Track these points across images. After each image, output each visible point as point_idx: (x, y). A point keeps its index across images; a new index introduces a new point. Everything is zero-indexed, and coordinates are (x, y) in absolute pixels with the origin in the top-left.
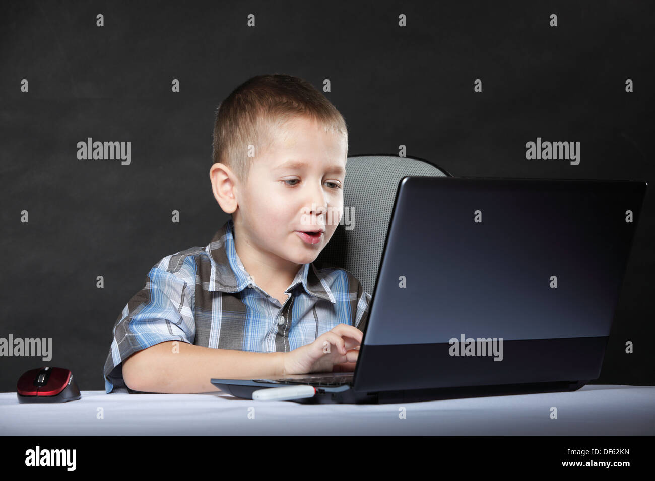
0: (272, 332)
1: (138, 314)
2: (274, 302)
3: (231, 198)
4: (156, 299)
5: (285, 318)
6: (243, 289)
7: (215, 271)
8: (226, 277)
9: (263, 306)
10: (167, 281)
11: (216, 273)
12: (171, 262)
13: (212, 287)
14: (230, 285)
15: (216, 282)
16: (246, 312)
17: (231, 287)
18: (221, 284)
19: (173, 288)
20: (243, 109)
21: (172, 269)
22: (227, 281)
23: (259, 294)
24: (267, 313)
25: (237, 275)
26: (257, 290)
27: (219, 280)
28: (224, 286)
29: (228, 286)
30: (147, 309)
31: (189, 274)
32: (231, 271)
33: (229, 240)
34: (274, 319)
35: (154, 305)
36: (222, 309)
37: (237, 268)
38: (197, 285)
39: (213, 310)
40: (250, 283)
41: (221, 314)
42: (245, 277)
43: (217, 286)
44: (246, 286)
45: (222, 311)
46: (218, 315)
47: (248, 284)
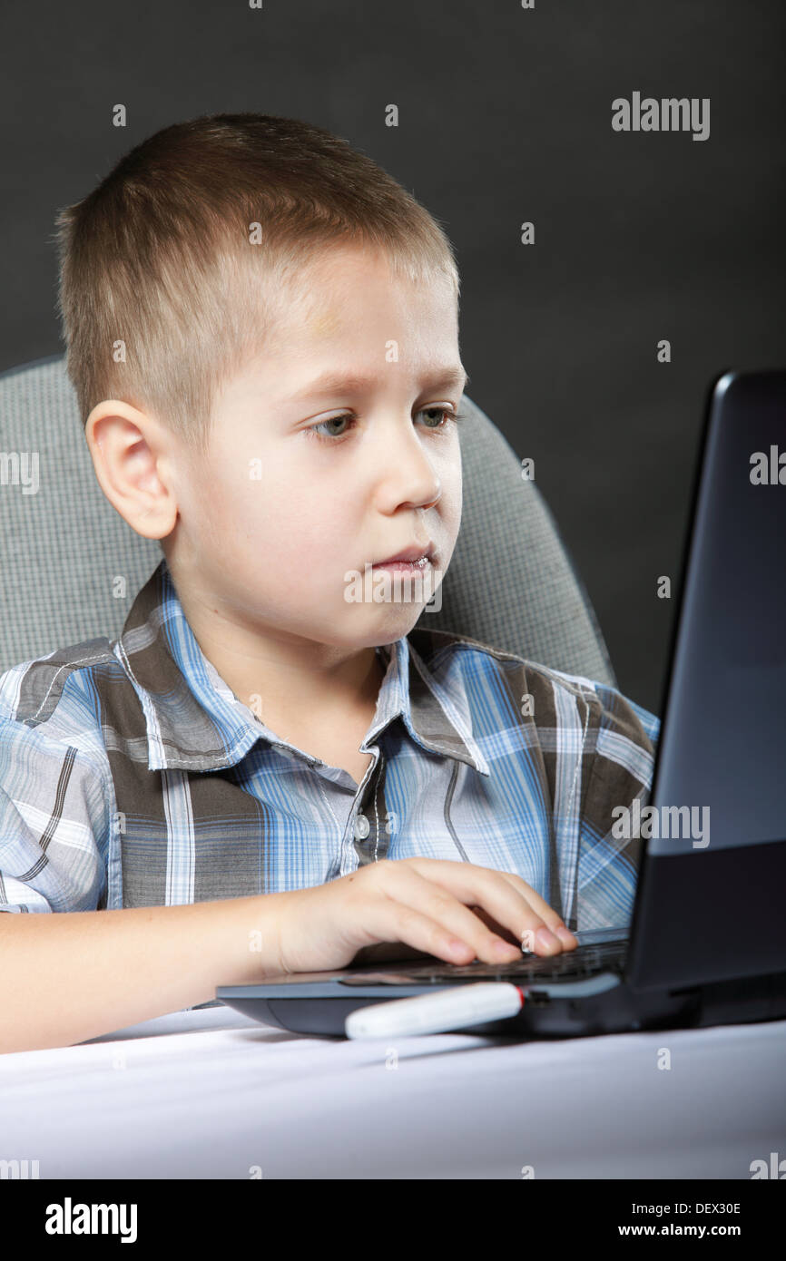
2: (336, 778)
3: (153, 495)
5: (371, 820)
6: (242, 755)
7: (153, 713)
8: (186, 727)
9: (303, 793)
11: (159, 718)
12: (28, 691)
13: (157, 757)
14: (204, 750)
15: (164, 742)
16: (262, 817)
17: (208, 754)
18: (180, 750)
19: (33, 770)
20: (168, 232)
21: (32, 714)
22: (191, 738)
23: (287, 762)
24: (317, 812)
25: (219, 717)
26: (280, 752)
27: (170, 737)
28: (185, 753)
29: (198, 753)
31: (80, 726)
32: (200, 707)
33: (173, 619)
34: (340, 826)
36: (194, 816)
37: (213, 699)
38: (110, 753)
39: (168, 820)
40: (258, 736)
41: (192, 830)
42: (241, 721)
43: (169, 755)
44: (251, 745)
45: (195, 822)
46: (184, 833)
47: (254, 740)
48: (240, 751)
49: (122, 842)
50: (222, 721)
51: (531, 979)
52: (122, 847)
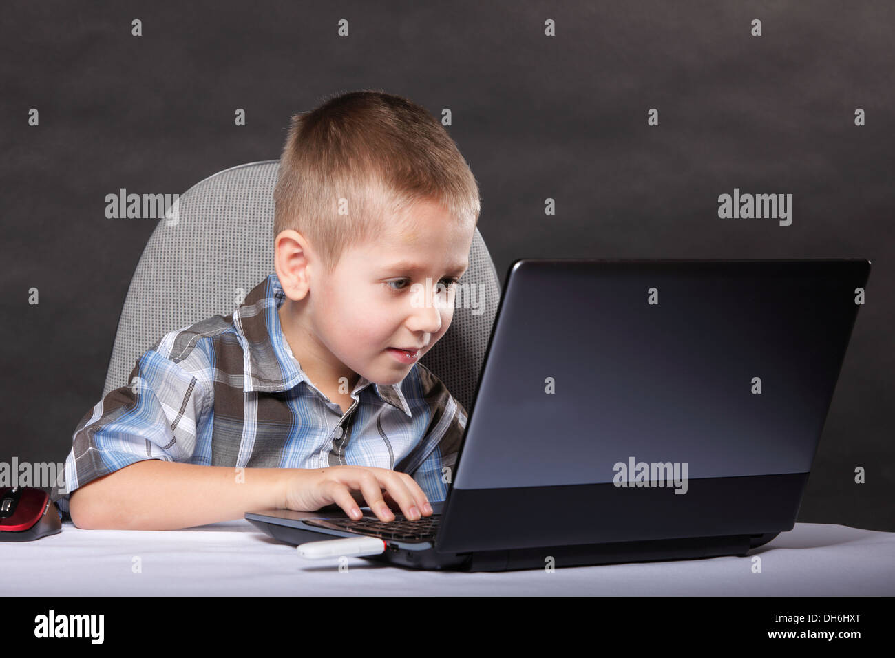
0: (324, 450)
1: (112, 423)
3: (299, 279)
4: (143, 405)
6: (292, 386)
7: (249, 358)
10: (166, 375)
11: (251, 360)
12: (178, 343)
13: (249, 385)
14: (272, 380)
15: (254, 376)
17: (274, 382)
18: (260, 379)
19: (173, 388)
21: (178, 356)
22: (267, 371)
27: (256, 372)
28: (264, 381)
30: (128, 418)
31: (201, 365)
32: (273, 355)
33: (271, 308)
35: (139, 413)
37: (284, 354)
38: (215, 383)
40: (302, 380)
41: (256, 426)
42: (295, 369)
43: (254, 384)
44: (298, 383)
45: (258, 421)
46: (252, 427)
47: (300, 381)
48: (291, 384)
50: (286, 367)
51: (393, 538)
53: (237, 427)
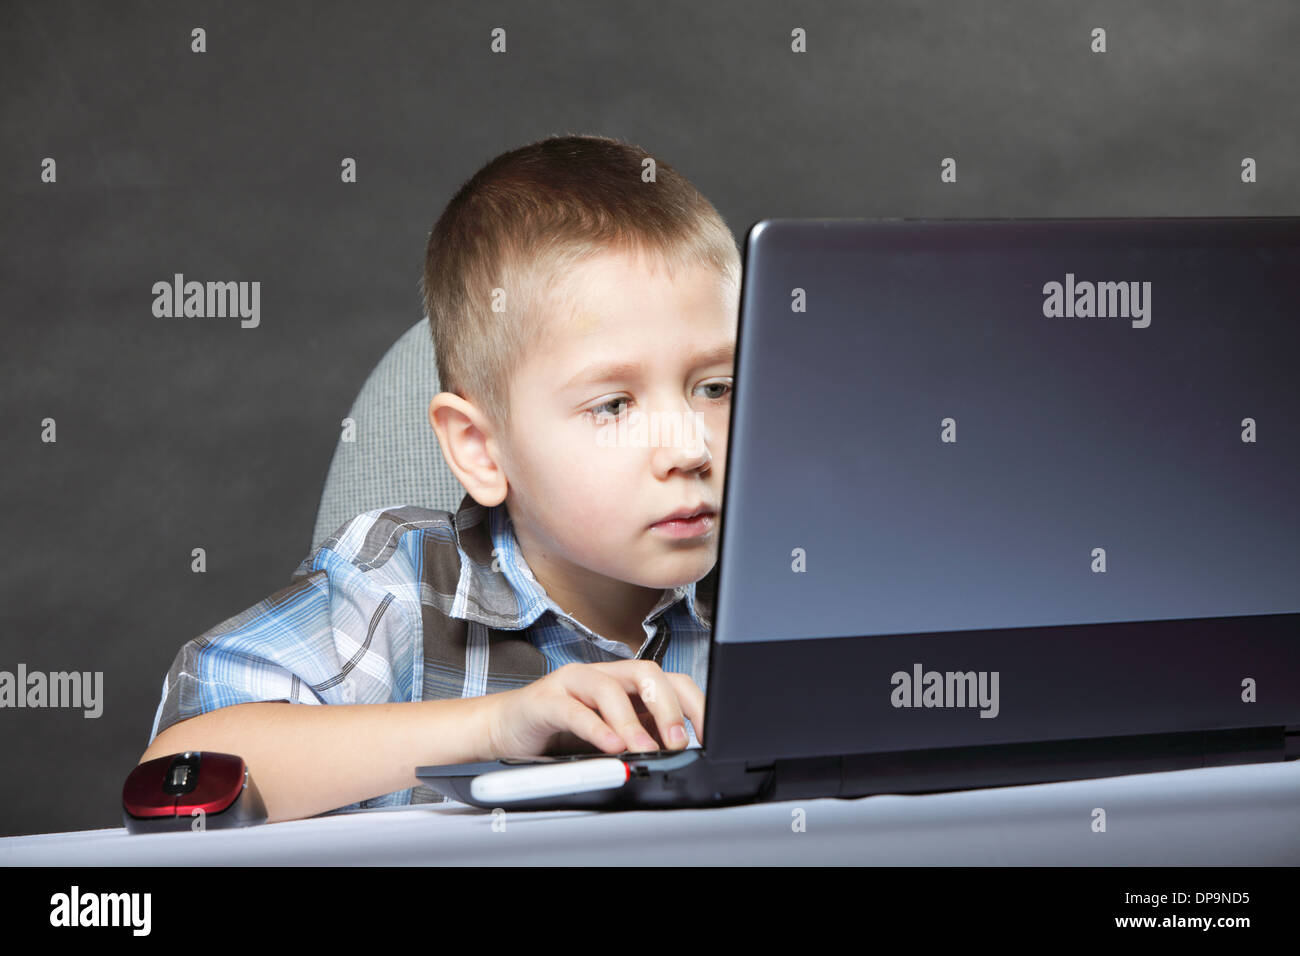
6: (531, 621)
8: (493, 593)
11: (472, 579)
12: (372, 539)
13: (460, 608)
14: (502, 613)
15: (471, 598)
18: (481, 607)
22: (495, 602)
25: (517, 588)
26: (564, 624)
27: (476, 595)
28: (485, 611)
29: (496, 614)
31: (403, 578)
36: (489, 671)
37: (515, 573)
38: (424, 607)
39: (467, 670)
40: (546, 607)
41: (485, 682)
42: (535, 594)
43: (470, 609)
44: (539, 614)
45: (489, 675)
46: (478, 683)
47: (542, 610)
48: (529, 619)
49: (424, 683)
50: (522, 594)
52: (424, 687)
53: (454, 681)
